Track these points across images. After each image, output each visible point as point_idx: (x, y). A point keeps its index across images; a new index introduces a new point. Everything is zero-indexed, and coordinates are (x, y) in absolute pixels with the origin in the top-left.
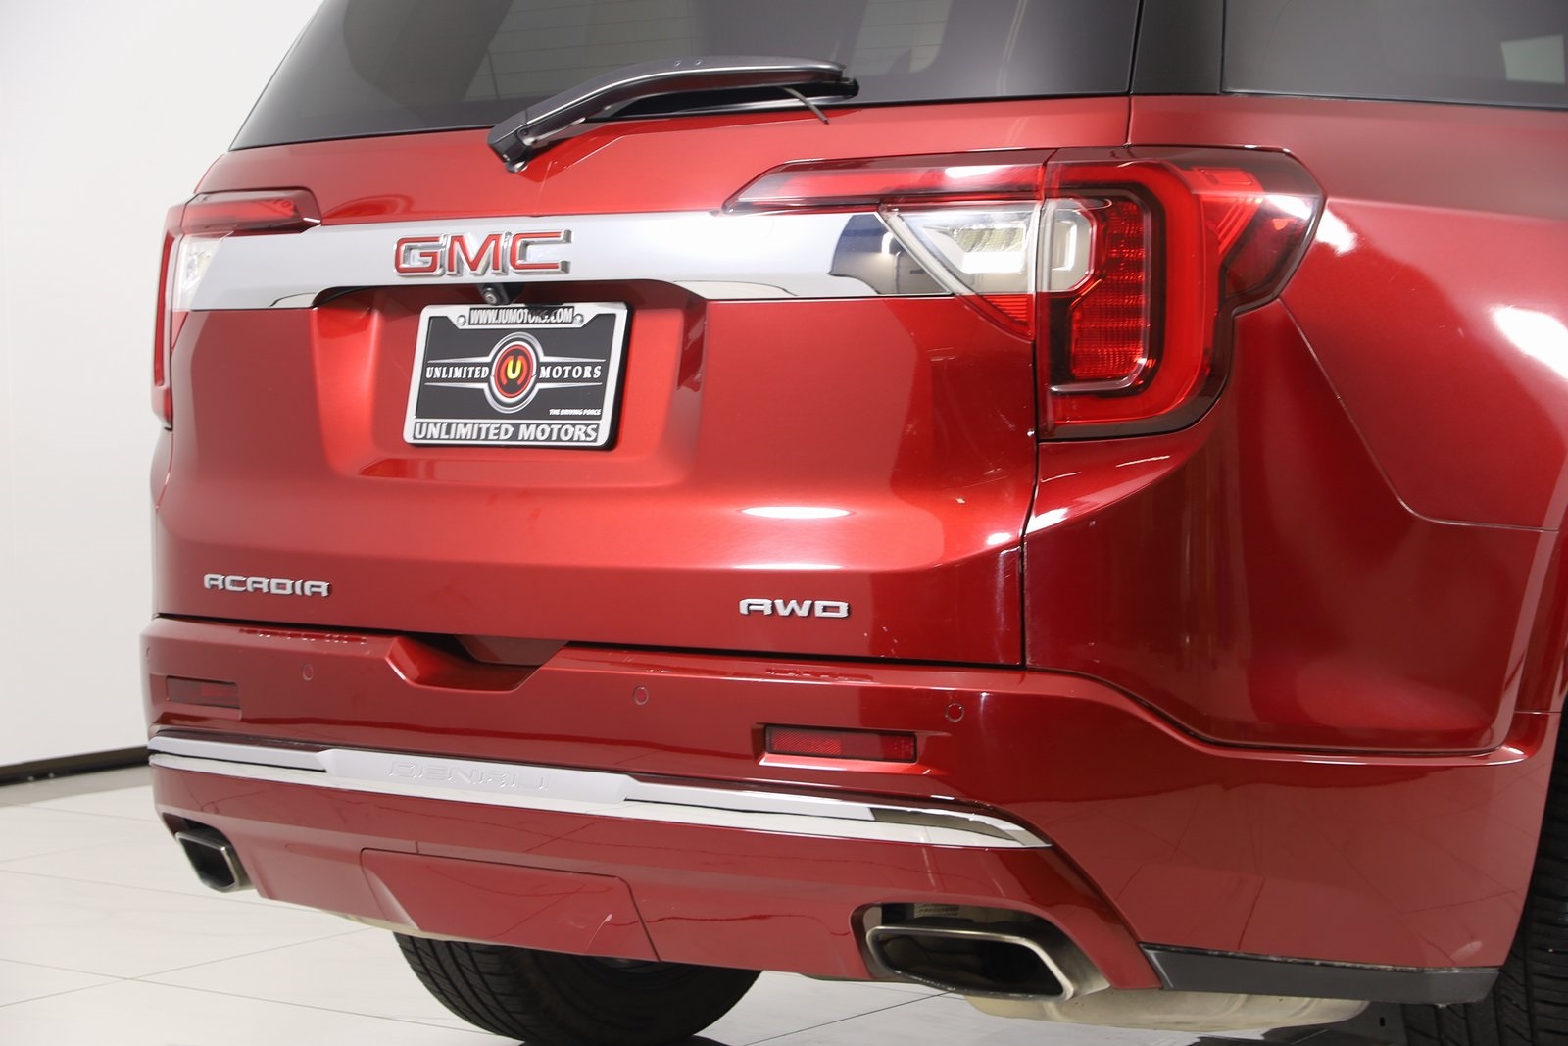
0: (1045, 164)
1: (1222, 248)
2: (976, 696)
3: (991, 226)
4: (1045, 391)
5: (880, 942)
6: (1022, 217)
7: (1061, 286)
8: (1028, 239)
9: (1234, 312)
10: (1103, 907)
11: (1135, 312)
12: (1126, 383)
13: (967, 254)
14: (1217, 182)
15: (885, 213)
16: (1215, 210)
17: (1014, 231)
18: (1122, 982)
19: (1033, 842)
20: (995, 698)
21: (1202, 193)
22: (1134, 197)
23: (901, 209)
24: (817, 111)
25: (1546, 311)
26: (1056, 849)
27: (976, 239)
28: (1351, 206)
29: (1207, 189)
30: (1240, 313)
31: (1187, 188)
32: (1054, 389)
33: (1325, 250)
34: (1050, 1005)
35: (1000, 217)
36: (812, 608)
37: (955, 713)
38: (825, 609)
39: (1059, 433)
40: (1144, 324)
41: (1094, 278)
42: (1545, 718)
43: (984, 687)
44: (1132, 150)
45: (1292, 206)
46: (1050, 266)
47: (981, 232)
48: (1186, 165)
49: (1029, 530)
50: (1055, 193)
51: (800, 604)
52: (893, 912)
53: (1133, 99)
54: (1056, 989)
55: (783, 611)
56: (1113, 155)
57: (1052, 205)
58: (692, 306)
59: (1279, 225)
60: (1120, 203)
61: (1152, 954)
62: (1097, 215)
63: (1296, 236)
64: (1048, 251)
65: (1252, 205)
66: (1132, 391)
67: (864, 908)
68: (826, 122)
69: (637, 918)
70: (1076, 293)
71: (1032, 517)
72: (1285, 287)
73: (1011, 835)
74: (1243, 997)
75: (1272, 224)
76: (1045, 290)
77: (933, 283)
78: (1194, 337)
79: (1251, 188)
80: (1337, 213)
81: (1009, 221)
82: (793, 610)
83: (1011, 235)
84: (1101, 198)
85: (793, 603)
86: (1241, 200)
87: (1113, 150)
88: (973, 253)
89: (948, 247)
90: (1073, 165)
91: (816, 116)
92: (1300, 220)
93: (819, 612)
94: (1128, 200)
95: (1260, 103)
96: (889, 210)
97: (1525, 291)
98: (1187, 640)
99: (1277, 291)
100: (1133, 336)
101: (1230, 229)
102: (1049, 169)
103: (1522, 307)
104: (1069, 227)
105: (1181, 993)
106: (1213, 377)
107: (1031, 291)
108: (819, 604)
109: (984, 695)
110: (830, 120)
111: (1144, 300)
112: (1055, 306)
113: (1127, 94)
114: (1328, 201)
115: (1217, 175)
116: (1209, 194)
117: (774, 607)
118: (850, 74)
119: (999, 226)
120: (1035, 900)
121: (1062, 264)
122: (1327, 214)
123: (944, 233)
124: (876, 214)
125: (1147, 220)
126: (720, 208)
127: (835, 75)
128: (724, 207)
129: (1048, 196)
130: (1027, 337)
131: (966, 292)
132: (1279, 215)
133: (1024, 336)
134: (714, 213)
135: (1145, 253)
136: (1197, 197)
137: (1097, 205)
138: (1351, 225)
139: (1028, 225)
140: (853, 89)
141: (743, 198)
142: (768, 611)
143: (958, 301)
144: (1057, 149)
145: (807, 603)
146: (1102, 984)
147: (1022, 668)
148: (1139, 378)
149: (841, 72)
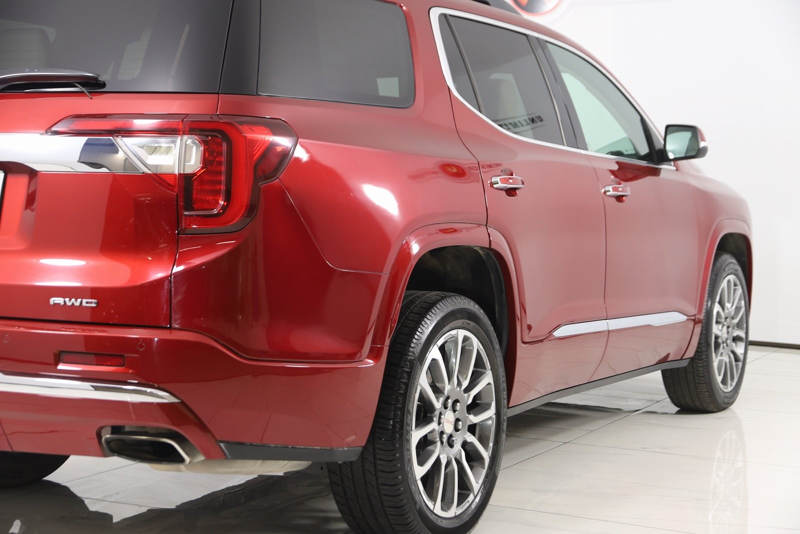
0: (183, 120)
1: (255, 158)
2: (152, 340)
3: (160, 145)
4: (182, 215)
5: (108, 442)
6: (174, 142)
7: (189, 171)
8: (176, 151)
9: (260, 184)
10: (202, 427)
11: (220, 182)
12: (215, 211)
13: (150, 156)
14: (254, 131)
15: (115, 138)
16: (253, 142)
17: (170, 147)
18: (209, 456)
19: (174, 400)
20: (160, 341)
21: (246, 135)
22: (220, 136)
23: (122, 136)
24: (87, 93)
25: (385, 187)
26: (183, 403)
27: (154, 150)
28: (309, 143)
29: (250, 134)
30: (263, 185)
31: (240, 132)
32: (186, 213)
33: (298, 160)
34: (182, 466)
35: (164, 142)
36: (81, 302)
37: (141, 346)
38: (87, 303)
39: (187, 232)
40: (223, 187)
41: (202, 168)
42: (382, 348)
43: (156, 336)
44: (220, 116)
45: (283, 142)
46: (184, 162)
47: (156, 147)
48: (241, 123)
49: (174, 271)
50: (187, 132)
51: (76, 300)
52: (116, 430)
53: (220, 95)
54: (182, 460)
55: (69, 304)
56: (211, 118)
57: (185, 137)
58: (32, 173)
59: (279, 149)
60: (214, 138)
61: (222, 445)
62: (204, 142)
63: (285, 154)
64: (184, 157)
65: (268, 141)
66: (218, 215)
67: (101, 428)
68: (91, 98)
69: (2, 433)
70: (194, 175)
71: (175, 267)
72: (282, 175)
73: (163, 397)
74: (260, 461)
75: (276, 149)
76: (182, 172)
77: (135, 168)
78: (243, 194)
79: (268, 134)
80: (302, 146)
81: (168, 143)
82: (73, 304)
83: (168, 150)
84: (207, 136)
85: (73, 300)
86: (264, 139)
87: (211, 116)
88: (153, 156)
89: (142, 153)
90: (195, 121)
91: (87, 96)
92: (287, 147)
93: (84, 304)
94: (217, 137)
95: (272, 99)
96: (117, 136)
97: (376, 179)
98: (240, 317)
99: (277, 176)
100: (218, 192)
101: (258, 150)
102: (184, 122)
103: (376, 185)
104: (193, 146)
105: (234, 461)
106: (251, 209)
107: (176, 172)
108: (84, 301)
109: (156, 339)
110: (93, 97)
111: (223, 178)
112: (186, 179)
113: (218, 93)
114: (299, 140)
115: (254, 128)
116: (250, 135)
117: (65, 302)
118: (102, 78)
119: (164, 145)
120: (174, 424)
121: (190, 162)
122: (298, 146)
123: (141, 147)
124: (111, 138)
125: (225, 145)
126: (44, 132)
127: (95, 79)
128: (46, 132)
129: (184, 134)
130: (174, 192)
131: (149, 172)
132: (278, 145)
133: (173, 190)
134: (42, 134)
135: (224, 159)
136: (245, 137)
137: (204, 138)
138: (308, 151)
139: (175, 145)
140: (103, 85)
141: (54, 129)
142: (62, 303)
143: (145, 176)
144: (188, 114)
145: (79, 300)
146: (201, 458)
147: (170, 328)
148: (221, 210)
149: (98, 78)
